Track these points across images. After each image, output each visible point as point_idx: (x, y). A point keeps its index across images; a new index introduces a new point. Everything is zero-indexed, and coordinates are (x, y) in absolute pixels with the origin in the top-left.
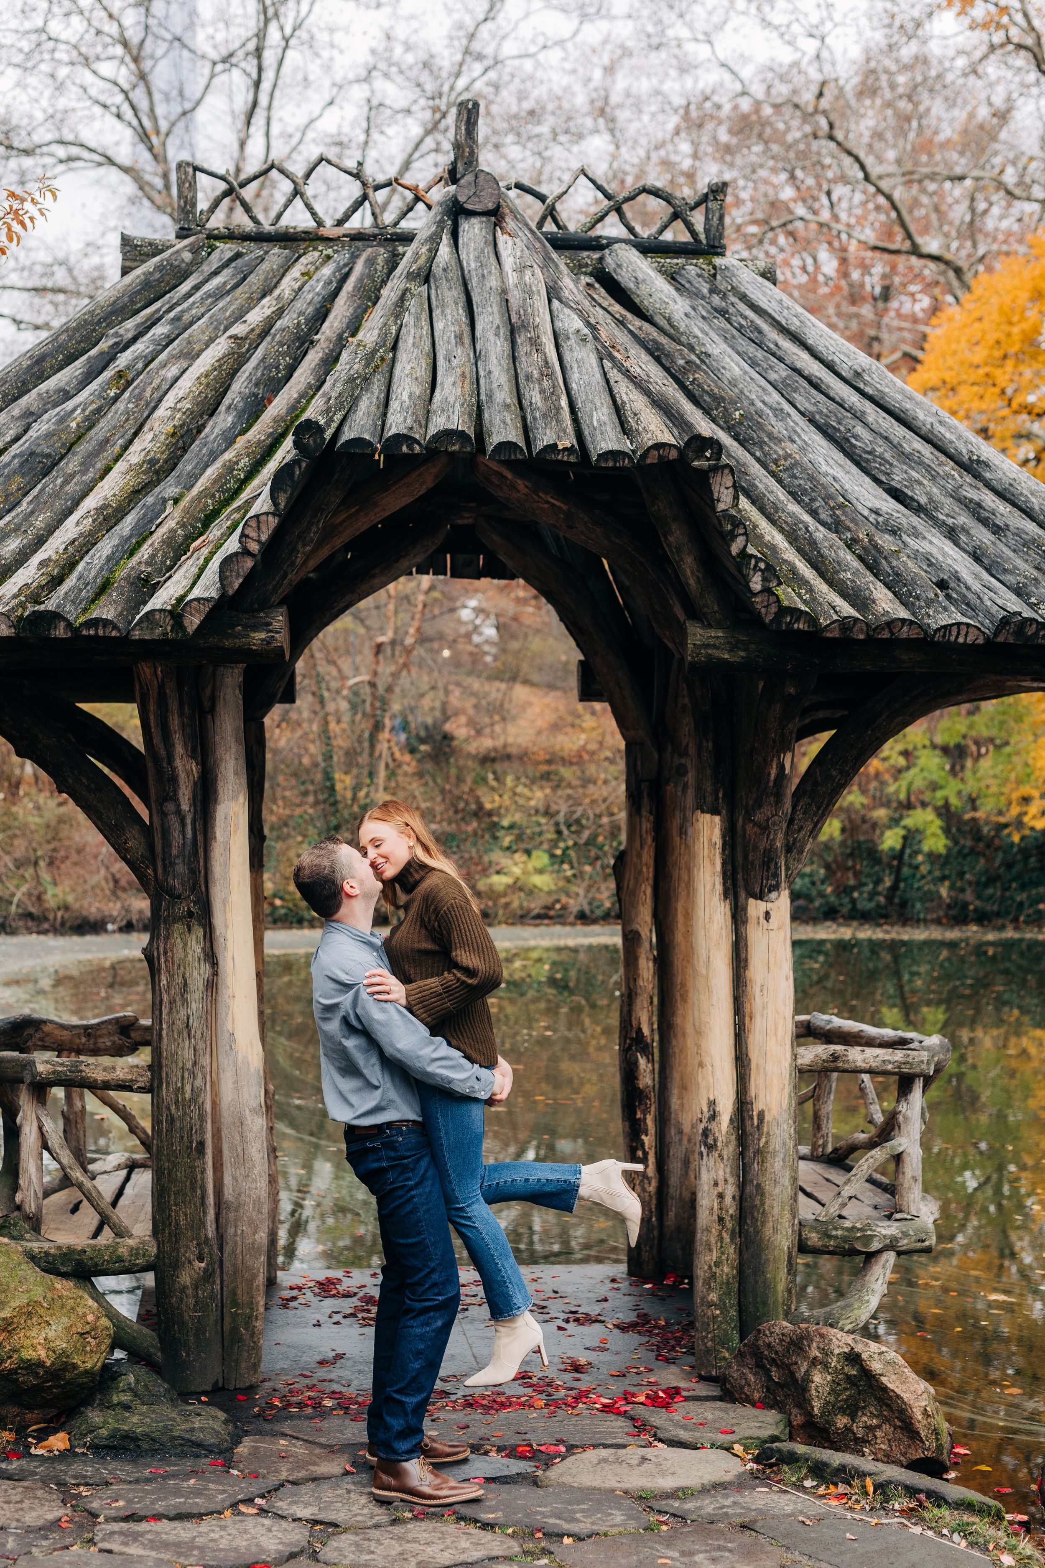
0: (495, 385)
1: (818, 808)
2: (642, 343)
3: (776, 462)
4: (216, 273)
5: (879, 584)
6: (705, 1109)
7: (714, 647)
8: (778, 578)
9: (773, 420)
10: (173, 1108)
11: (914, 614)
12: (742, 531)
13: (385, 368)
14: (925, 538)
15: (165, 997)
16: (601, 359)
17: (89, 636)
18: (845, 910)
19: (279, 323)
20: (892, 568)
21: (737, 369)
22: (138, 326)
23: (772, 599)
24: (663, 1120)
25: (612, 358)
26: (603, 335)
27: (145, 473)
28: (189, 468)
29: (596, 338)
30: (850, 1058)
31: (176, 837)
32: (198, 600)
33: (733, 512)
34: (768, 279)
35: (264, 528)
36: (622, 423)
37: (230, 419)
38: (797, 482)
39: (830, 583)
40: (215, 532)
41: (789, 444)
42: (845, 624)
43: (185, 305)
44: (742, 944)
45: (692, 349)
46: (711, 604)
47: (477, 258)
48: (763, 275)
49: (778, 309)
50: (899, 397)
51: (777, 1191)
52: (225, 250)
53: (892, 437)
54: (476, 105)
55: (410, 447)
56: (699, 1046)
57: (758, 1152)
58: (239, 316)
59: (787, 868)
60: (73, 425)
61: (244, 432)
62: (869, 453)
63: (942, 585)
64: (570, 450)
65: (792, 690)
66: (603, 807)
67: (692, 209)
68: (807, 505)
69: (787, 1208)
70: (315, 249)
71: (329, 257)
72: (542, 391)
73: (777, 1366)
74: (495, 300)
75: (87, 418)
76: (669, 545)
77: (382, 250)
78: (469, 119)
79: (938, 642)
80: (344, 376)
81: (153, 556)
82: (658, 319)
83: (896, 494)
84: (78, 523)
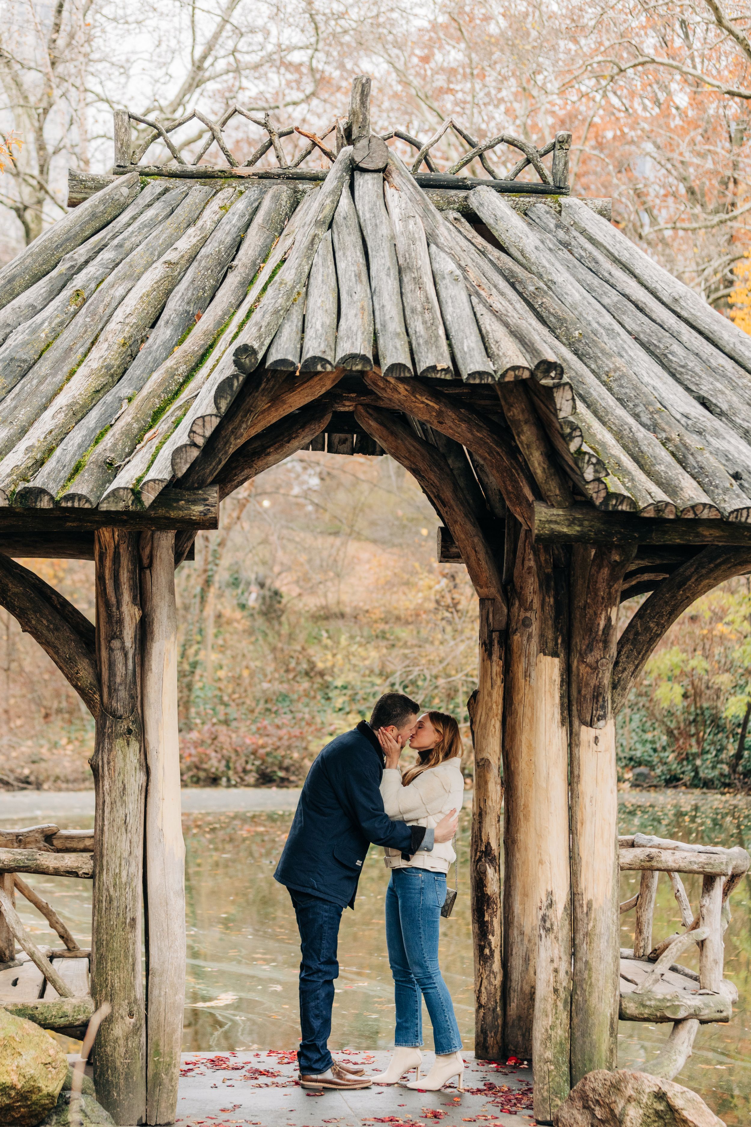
0: (387, 317)
1: (639, 654)
2: (500, 271)
3: (607, 374)
4: (149, 205)
5: (687, 475)
6: (544, 899)
7: (556, 522)
8: (606, 469)
9: (606, 338)
10: (111, 890)
11: (713, 500)
12: (578, 433)
13: (300, 300)
14: (724, 438)
15: (107, 799)
16: (470, 296)
17: (67, 508)
18: (687, 778)
19: (203, 250)
20: (697, 462)
21: (577, 295)
22: (88, 251)
23: (602, 486)
24: (508, 923)
25: (478, 295)
26: (471, 276)
27: (103, 376)
28: (138, 372)
29: (466, 278)
30: (663, 858)
31: (120, 669)
32: (154, 481)
33: (571, 419)
34: (604, 216)
35: (208, 426)
36: (486, 349)
37: (168, 332)
38: (624, 391)
39: (648, 474)
40: (162, 426)
41: (618, 359)
42: (659, 507)
43: (125, 234)
44: (575, 763)
45: (540, 277)
46: (553, 488)
47: (371, 210)
48: (601, 213)
49: (612, 242)
50: (709, 320)
51: (602, 967)
52: (156, 185)
53: (701, 354)
54: (368, 80)
55: (323, 366)
56: (539, 847)
57: (587, 934)
58: (170, 245)
59: (613, 702)
60: (43, 335)
61: (180, 342)
62: (683, 367)
63: (737, 476)
64: (446, 370)
65: (617, 558)
66: (441, 667)
67: (542, 156)
68: (631, 409)
69: (610, 981)
70: (229, 185)
71: (241, 193)
72: (425, 322)
73: (600, 1105)
74: (386, 246)
75: (54, 330)
76: (522, 443)
77: (285, 188)
78: (363, 91)
79: (732, 523)
80: (271, 309)
81: (115, 445)
82: (513, 251)
83: (704, 402)
84: (53, 417)
